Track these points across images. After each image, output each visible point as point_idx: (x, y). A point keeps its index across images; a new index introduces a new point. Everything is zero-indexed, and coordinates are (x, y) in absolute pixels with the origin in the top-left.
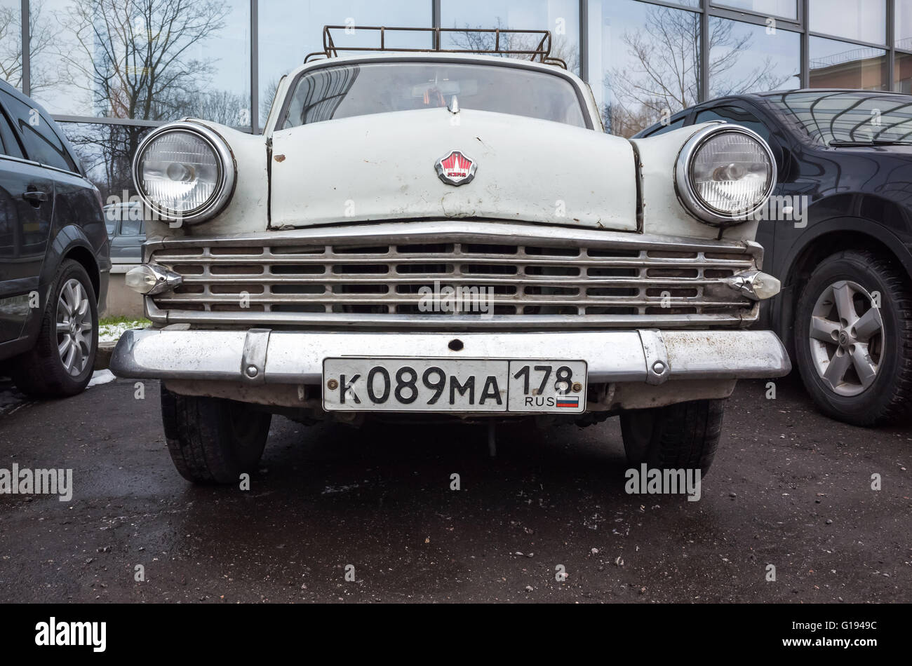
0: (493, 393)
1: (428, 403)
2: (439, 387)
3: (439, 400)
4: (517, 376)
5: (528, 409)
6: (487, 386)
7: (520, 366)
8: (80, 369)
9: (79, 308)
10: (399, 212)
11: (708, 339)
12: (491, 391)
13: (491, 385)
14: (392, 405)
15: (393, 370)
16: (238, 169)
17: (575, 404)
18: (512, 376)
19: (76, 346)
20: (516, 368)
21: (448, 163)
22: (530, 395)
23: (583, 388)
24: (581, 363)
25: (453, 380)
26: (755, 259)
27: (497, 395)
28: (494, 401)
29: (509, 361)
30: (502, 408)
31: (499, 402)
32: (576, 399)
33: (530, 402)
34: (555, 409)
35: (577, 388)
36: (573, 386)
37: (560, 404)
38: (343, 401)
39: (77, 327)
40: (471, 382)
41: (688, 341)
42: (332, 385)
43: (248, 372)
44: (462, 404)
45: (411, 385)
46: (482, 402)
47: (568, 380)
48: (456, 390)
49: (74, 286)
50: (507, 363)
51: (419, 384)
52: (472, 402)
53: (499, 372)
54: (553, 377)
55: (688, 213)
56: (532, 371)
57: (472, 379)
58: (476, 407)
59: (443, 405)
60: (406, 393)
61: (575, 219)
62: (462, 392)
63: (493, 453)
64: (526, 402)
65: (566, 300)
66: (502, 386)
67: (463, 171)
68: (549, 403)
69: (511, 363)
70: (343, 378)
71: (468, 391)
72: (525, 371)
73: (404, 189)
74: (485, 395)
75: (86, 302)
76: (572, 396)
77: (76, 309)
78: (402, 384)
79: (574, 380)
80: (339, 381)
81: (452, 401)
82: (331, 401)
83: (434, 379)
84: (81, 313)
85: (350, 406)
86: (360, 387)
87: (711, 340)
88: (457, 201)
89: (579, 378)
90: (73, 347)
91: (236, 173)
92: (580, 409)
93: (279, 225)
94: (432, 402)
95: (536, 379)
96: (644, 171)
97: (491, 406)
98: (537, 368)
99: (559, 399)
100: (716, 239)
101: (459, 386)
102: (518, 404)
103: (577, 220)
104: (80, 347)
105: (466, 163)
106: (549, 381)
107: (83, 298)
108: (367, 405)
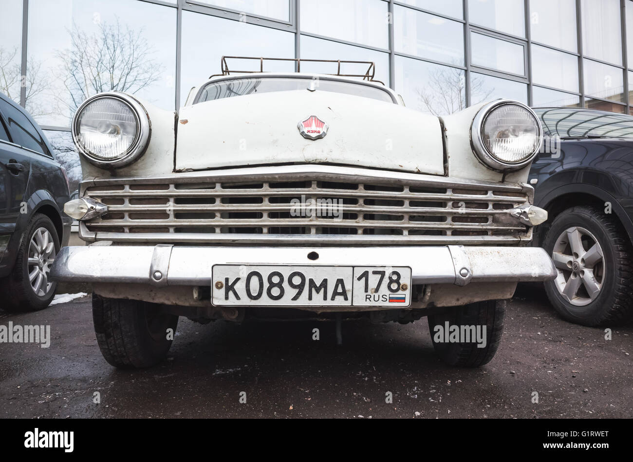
0: (341, 291)
1: (292, 299)
2: (301, 287)
3: (301, 297)
4: (359, 279)
5: (368, 303)
6: (337, 286)
7: (363, 270)
8: (45, 291)
9: (46, 248)
10: (271, 159)
11: (499, 253)
12: (340, 290)
13: (340, 286)
14: (265, 301)
15: (265, 273)
16: (152, 127)
17: (403, 300)
18: (355, 279)
19: (43, 275)
20: (359, 272)
21: (307, 122)
22: (369, 293)
23: (409, 287)
24: (407, 268)
25: (311, 281)
26: (528, 197)
27: (344, 294)
28: (342, 298)
29: (353, 267)
30: (348, 303)
31: (346, 299)
32: (404, 296)
33: (369, 299)
34: (388, 304)
35: (404, 288)
36: (401, 286)
37: (392, 300)
38: (227, 298)
39: (45, 261)
40: (325, 282)
41: (484, 254)
42: (219, 286)
43: (155, 277)
44: (318, 300)
45: (280, 285)
46: (333, 299)
47: (397, 282)
48: (313, 290)
49: (43, 233)
50: (352, 268)
51: (285, 285)
52: (325, 298)
53: (346, 275)
54: (386, 281)
55: (480, 163)
56: (370, 274)
57: (325, 281)
58: (329, 303)
59: (303, 301)
60: (275, 292)
61: (400, 166)
62: (318, 291)
63: (340, 342)
64: (366, 298)
65: (394, 224)
66: (348, 287)
67: (318, 129)
68: (384, 299)
69: (355, 268)
70: (227, 280)
71: (323, 289)
72: (365, 275)
73: (275, 142)
74: (335, 293)
75: (52, 244)
76: (400, 294)
78: (272, 285)
79: (402, 282)
80: (224, 282)
81: (310, 298)
82: (218, 298)
83: (297, 281)
84: (47, 252)
85: (232, 301)
86: (240, 287)
87: (501, 253)
88: (314, 151)
89: (406, 280)
90: (41, 276)
91: (150, 130)
92: (407, 303)
93: (181, 169)
94: (295, 298)
95: (373, 280)
96: (447, 133)
97: (339, 301)
98: (375, 273)
99: (391, 296)
100: (500, 182)
101: (315, 286)
102: (360, 300)
103: (402, 166)
104: (46, 276)
105: (321, 123)
106: (383, 282)
107: (49, 241)
108: (245, 301)
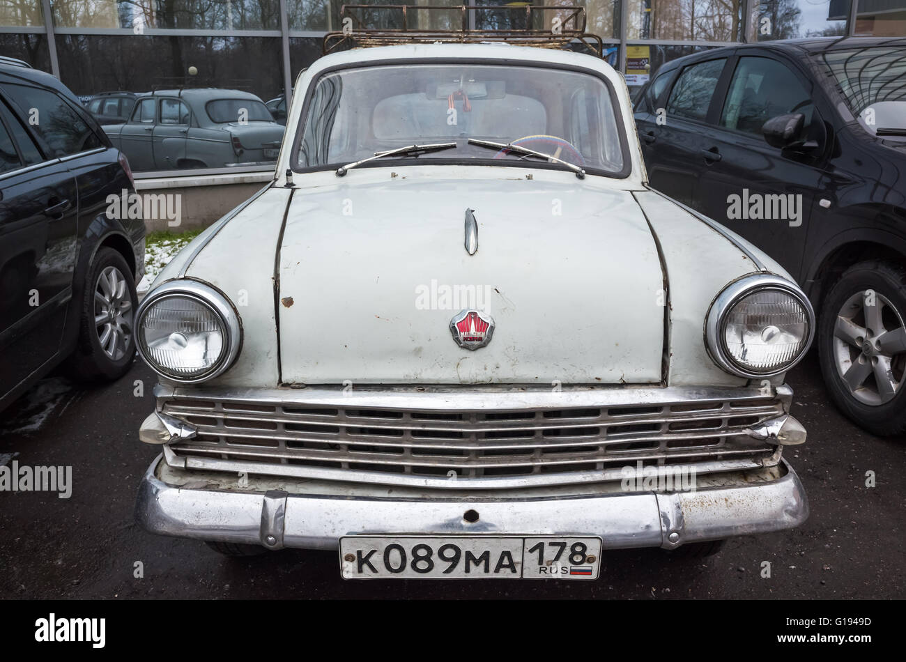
0: (508, 563)
1: (444, 572)
2: (455, 561)
3: (455, 570)
4: (532, 551)
5: (542, 576)
6: (502, 559)
7: (534, 543)
8: (123, 351)
9: (117, 293)
10: (412, 378)
11: (726, 500)
12: (506, 562)
13: (506, 558)
14: (409, 574)
15: (408, 545)
16: (243, 325)
17: (589, 572)
18: (526, 550)
19: (118, 331)
20: (531, 544)
21: (464, 326)
22: (544, 565)
23: (597, 559)
24: (596, 539)
25: (469, 555)
26: (783, 403)
27: (512, 566)
28: (508, 570)
29: (524, 539)
30: (517, 576)
31: (514, 571)
32: (590, 568)
33: (544, 571)
34: (569, 576)
35: (591, 560)
36: (586, 559)
37: (573, 572)
38: (360, 571)
39: (117, 310)
40: (486, 556)
41: (706, 504)
42: (350, 558)
43: (268, 541)
44: (477, 572)
45: (427, 558)
46: (497, 571)
47: (582, 553)
48: (472, 564)
49: (108, 274)
50: (522, 540)
51: (435, 558)
52: (487, 570)
53: (514, 546)
54: (567, 552)
55: (716, 365)
56: (546, 547)
57: (487, 553)
58: (492, 575)
59: (459, 573)
60: (422, 565)
61: (596, 378)
62: (477, 563)
64: (540, 570)
65: (585, 458)
66: (517, 558)
67: (479, 334)
68: (563, 572)
69: (526, 540)
70: (359, 553)
71: (483, 562)
72: (540, 547)
73: (418, 352)
74: (500, 566)
75: (123, 283)
76: (585, 566)
77: (113, 295)
78: (417, 558)
79: (588, 553)
80: (356, 555)
81: (467, 570)
82: (349, 571)
83: (450, 553)
84: (119, 297)
85: (367, 574)
86: (377, 559)
87: (729, 501)
88: (473, 366)
89: (594, 549)
90: (115, 334)
91: (241, 330)
92: (594, 576)
93: (290, 382)
94: (447, 571)
95: (550, 553)
96: (673, 315)
97: (505, 574)
98: (551, 544)
99: (572, 568)
100: (744, 387)
101: (474, 559)
102: (531, 571)
103: (599, 379)
104: (121, 331)
105: (482, 325)
106: (563, 554)
107: (119, 279)
108: (384, 574)
